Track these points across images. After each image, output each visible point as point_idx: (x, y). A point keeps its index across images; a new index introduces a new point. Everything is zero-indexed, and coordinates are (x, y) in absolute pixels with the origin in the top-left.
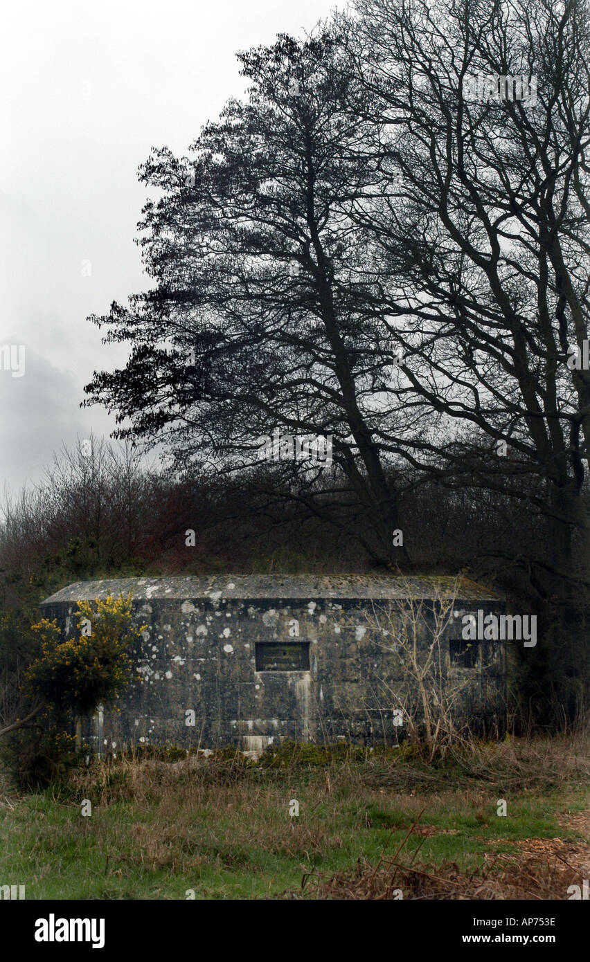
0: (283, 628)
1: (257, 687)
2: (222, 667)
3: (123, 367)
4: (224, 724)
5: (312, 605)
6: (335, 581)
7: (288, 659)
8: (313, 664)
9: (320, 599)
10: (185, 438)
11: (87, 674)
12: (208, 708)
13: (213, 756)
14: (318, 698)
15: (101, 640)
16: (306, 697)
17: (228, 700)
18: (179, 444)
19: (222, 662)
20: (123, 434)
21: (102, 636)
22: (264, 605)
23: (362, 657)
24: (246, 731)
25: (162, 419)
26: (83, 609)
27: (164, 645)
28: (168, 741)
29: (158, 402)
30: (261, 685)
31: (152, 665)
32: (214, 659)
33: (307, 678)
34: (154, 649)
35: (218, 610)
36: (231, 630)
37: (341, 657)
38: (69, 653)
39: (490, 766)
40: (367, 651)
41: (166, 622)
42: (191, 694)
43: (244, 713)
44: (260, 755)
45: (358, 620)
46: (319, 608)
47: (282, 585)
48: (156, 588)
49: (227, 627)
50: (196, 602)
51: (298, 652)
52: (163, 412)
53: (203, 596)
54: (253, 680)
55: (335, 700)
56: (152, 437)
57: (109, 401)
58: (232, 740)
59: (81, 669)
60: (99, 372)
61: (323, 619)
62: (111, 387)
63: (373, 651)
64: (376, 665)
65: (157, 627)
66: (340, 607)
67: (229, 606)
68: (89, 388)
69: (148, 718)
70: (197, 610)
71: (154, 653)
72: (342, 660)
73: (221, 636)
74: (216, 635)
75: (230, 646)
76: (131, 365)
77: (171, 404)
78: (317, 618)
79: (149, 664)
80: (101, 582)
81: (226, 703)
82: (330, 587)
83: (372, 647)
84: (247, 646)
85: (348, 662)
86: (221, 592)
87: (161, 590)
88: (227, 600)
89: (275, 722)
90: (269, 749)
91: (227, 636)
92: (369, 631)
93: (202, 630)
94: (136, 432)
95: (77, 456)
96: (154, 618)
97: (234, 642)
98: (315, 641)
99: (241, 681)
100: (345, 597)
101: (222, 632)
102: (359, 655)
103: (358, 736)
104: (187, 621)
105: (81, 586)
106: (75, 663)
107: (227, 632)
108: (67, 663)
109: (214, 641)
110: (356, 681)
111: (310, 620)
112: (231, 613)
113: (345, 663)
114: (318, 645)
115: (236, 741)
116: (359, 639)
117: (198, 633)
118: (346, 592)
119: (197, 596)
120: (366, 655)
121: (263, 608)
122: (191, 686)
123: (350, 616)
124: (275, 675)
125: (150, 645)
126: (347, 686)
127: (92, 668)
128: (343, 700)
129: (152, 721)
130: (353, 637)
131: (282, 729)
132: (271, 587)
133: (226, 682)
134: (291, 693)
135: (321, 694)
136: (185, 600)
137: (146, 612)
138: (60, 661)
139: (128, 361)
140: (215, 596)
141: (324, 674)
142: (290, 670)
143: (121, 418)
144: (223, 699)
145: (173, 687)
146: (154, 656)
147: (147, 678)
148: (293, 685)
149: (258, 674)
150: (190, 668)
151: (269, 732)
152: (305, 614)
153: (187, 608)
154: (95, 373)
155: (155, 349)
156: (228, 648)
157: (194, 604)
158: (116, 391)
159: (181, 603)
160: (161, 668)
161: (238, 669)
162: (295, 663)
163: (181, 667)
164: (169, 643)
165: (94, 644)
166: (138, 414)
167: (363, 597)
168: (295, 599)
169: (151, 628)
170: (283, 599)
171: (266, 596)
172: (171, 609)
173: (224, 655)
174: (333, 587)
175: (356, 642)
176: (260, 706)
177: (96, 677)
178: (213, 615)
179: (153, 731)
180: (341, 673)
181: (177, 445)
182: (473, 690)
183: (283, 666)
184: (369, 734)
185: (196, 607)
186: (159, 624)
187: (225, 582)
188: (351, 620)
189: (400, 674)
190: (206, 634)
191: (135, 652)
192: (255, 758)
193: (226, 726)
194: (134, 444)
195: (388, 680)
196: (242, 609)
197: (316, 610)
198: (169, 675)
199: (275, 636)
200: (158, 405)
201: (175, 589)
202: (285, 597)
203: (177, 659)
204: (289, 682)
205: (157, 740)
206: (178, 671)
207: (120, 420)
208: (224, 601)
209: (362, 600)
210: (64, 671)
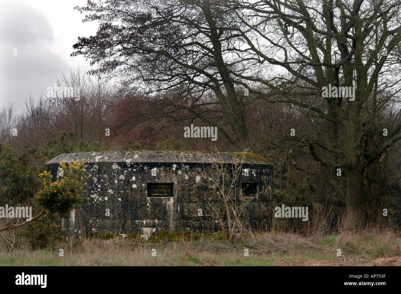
0: (161, 177)
1: (148, 204)
2: (132, 195)
3: (94, 35)
4: (132, 222)
5: (175, 166)
6: (186, 154)
7: (163, 191)
8: (175, 194)
9: (178, 163)
10: (128, 74)
11: (64, 197)
12: (124, 214)
13: (126, 237)
14: (177, 210)
15: (71, 181)
16: (172, 210)
17: (134, 210)
18: (125, 77)
19: (131, 192)
20: (93, 72)
21: (71, 179)
22: (152, 165)
23: (198, 190)
24: (142, 226)
25: (115, 64)
26: (63, 167)
27: (104, 184)
28: (105, 230)
29: (113, 54)
30: (150, 203)
31: (98, 194)
32: (128, 191)
33: (172, 200)
34: (99, 186)
35: (130, 168)
36: (136, 177)
37: (188, 191)
38: (56, 187)
39: (258, 243)
40: (201, 188)
41: (105, 173)
42: (116, 208)
43: (142, 217)
44: (149, 237)
45: (197, 173)
46: (178, 167)
47: (161, 156)
48: (100, 157)
49: (133, 176)
50: (119, 164)
51: (168, 188)
52: (116, 61)
53: (122, 161)
54: (146, 201)
55: (185, 211)
56: (109, 74)
57: (87, 53)
58: (136, 230)
59: (61, 194)
60: (81, 37)
61: (180, 172)
62: (88, 46)
63: (204, 188)
64: (205, 195)
65: (101, 175)
66: (188, 167)
67: (135, 166)
68: (76, 46)
69: (96, 219)
70: (120, 168)
71: (99, 188)
72: (189, 192)
73: (131, 180)
74: (129, 180)
75: (135, 185)
76: (99, 33)
77: (121, 55)
78: (177, 172)
79: (97, 193)
80: (74, 154)
81: (133, 212)
82: (184, 157)
83: (203, 186)
84: (143, 185)
85: (192, 193)
86: (131, 159)
87: (103, 158)
88: (134, 163)
89: (156, 221)
90: (153, 234)
91: (134, 180)
92: (202, 178)
93: (122, 177)
94: (101, 72)
95: (70, 81)
96: (99, 171)
97: (137, 183)
98: (176, 183)
99: (140, 201)
100: (191, 162)
101: (132, 178)
102: (197, 190)
103: (196, 228)
104: (115, 173)
105: (65, 156)
106: (59, 192)
107: (134, 178)
108: (55, 191)
109: (128, 182)
110: (196, 202)
111: (174, 173)
112: (136, 169)
113: (190, 194)
114: (177, 185)
115: (138, 230)
116: (197, 182)
117: (120, 179)
118: (191, 160)
119: (120, 161)
120: (200, 190)
121: (151, 167)
122: (116, 204)
123: (193, 171)
124: (156, 199)
125: (97, 184)
126: (191, 204)
127: (66, 194)
128: (189, 211)
129: (98, 221)
130: (194, 181)
131: (160, 225)
132: (155, 157)
133: (133, 202)
134: (164, 208)
135: (179, 208)
136: (114, 163)
137: (96, 168)
138: (52, 191)
139: (98, 31)
140: (128, 161)
141: (180, 199)
142: (164, 196)
143: (93, 63)
144: (132, 210)
145: (108, 205)
146: (99, 190)
147: (96, 200)
148: (165, 204)
149: (148, 198)
150: (116, 195)
151: (154, 226)
152: (171, 170)
153: (115, 167)
154: (79, 38)
155: (112, 25)
156: (134, 186)
157: (118, 165)
158: (91, 47)
159: (112, 164)
160: (102, 195)
161: (139, 196)
162: (167, 193)
163: (112, 195)
164: (106, 183)
165: (67, 183)
166: (102, 61)
167: (199, 162)
168: (166, 163)
169: (98, 176)
170: (161, 163)
171: (153, 161)
172: (107, 167)
173: (132, 189)
174: (185, 157)
175: (195, 183)
176: (149, 213)
177: (68, 198)
178: (127, 170)
179: (98, 225)
180: (189, 198)
181: (123, 78)
182: (254, 207)
183: (161, 195)
184: (202, 227)
185: (119, 166)
186: (102, 174)
187: (133, 154)
188: (193, 173)
189: (217, 199)
190: (124, 179)
191: (90, 187)
192: (147, 238)
193: (133, 223)
194: (100, 78)
195: (211, 202)
196: (141, 167)
197: (176, 168)
198: (106, 198)
199: (157, 180)
200: (113, 56)
201: (110, 157)
202: (162, 162)
203: (110, 191)
204: (163, 202)
205: (100, 230)
206: (110, 196)
207: (92, 64)
208: (132, 164)
209: (199, 163)
210: (53, 195)
